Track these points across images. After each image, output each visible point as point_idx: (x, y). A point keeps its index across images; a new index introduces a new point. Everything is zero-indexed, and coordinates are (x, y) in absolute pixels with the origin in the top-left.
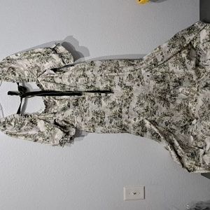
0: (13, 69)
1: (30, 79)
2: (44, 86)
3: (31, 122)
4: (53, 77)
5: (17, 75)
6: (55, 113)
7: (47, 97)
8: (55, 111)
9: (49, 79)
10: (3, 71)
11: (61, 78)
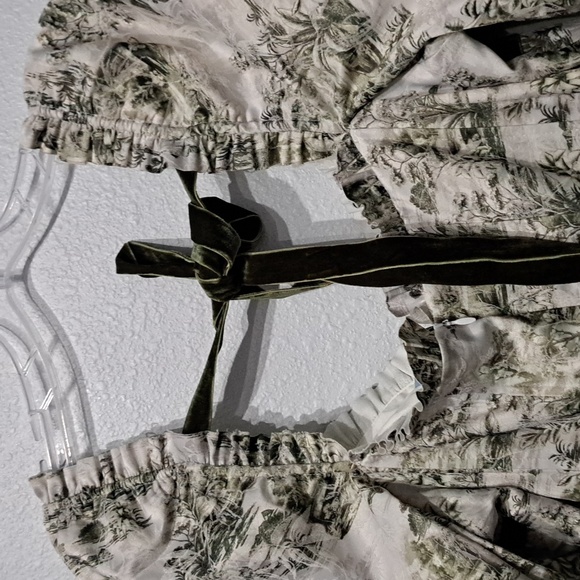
0: (146, 51)
1: (290, 138)
2: (401, 198)
3: (300, 503)
4: (482, 112)
5: (184, 111)
6: (499, 439)
7: (429, 292)
8: (506, 421)
9: (445, 131)
10: (67, 81)
11: (559, 117)
